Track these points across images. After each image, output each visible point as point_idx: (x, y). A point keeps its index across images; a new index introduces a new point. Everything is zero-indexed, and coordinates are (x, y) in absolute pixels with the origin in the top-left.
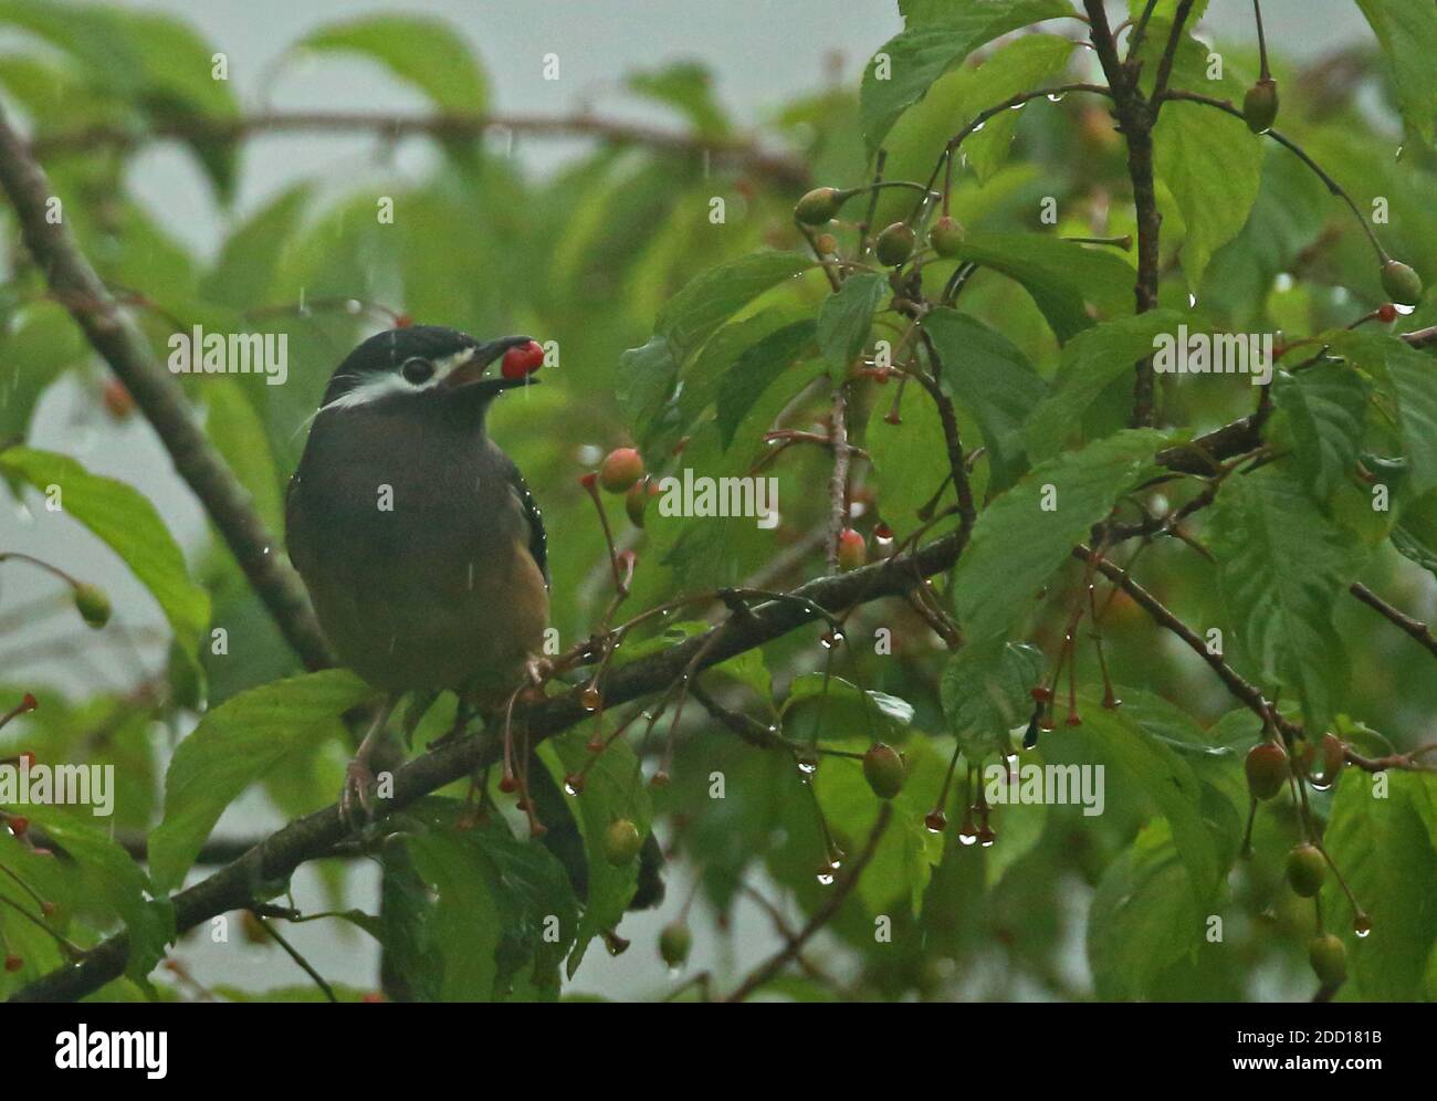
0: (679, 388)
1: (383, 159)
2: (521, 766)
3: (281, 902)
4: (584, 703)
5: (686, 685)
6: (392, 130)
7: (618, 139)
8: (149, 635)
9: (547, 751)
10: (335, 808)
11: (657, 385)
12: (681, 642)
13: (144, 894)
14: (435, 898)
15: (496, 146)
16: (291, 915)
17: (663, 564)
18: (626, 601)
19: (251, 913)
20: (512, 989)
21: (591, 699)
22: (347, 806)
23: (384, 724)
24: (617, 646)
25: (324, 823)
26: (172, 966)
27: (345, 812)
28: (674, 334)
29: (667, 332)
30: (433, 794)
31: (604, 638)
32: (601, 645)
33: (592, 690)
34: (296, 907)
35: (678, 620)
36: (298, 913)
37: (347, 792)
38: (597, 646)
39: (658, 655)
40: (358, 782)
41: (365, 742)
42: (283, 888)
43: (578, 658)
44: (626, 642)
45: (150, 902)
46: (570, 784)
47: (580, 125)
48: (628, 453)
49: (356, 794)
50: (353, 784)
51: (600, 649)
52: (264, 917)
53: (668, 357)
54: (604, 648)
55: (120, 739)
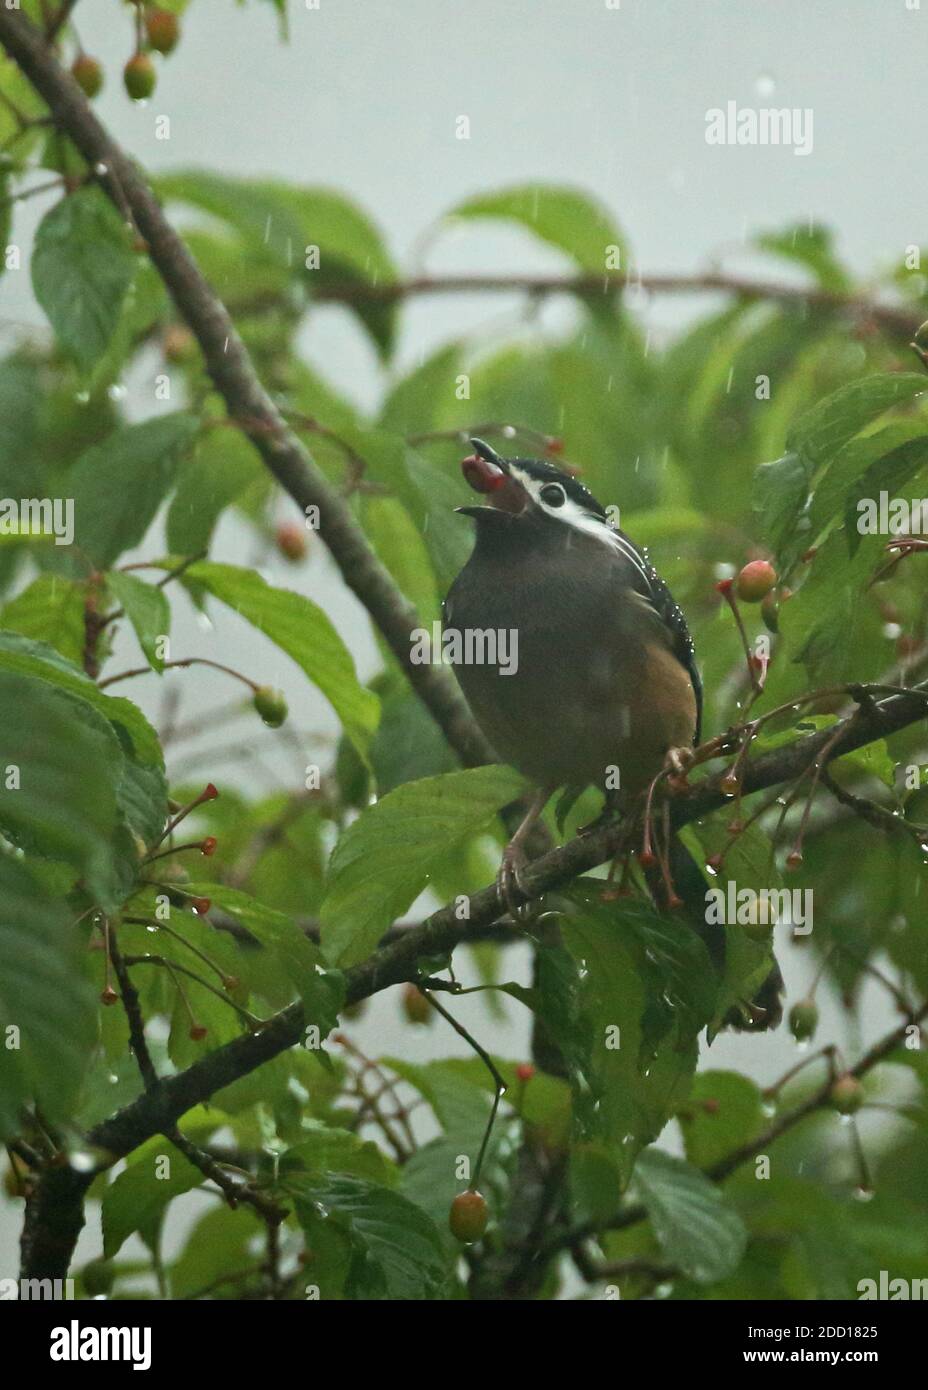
0: (810, 498)
1: (531, 315)
2: (662, 849)
3: (443, 975)
4: (723, 789)
5: (818, 773)
6: (539, 289)
7: (747, 294)
8: (318, 739)
9: (687, 834)
10: (493, 889)
11: (790, 497)
12: (811, 734)
13: (318, 968)
14: (583, 974)
15: (634, 303)
16: (453, 987)
17: (796, 661)
18: (762, 697)
19: (414, 987)
20: (656, 1055)
21: (731, 786)
22: (504, 887)
23: (538, 814)
24: (754, 736)
25: (483, 903)
26: (339, 1039)
27: (502, 892)
28: (806, 448)
29: (800, 448)
30: (582, 875)
31: (741, 730)
32: (738, 737)
33: (732, 777)
34: (456, 981)
35: (810, 714)
36: (459, 986)
37: (504, 874)
38: (734, 738)
39: (790, 746)
40: (514, 865)
41: (518, 833)
42: (446, 963)
43: (718, 748)
44: (761, 734)
45: (323, 976)
46: (711, 865)
47: (712, 282)
48: (762, 565)
49: (513, 875)
50: (509, 867)
51: (737, 741)
52: (427, 990)
53: (800, 470)
54: (741, 740)
55: (292, 834)
